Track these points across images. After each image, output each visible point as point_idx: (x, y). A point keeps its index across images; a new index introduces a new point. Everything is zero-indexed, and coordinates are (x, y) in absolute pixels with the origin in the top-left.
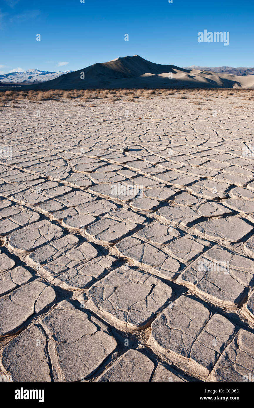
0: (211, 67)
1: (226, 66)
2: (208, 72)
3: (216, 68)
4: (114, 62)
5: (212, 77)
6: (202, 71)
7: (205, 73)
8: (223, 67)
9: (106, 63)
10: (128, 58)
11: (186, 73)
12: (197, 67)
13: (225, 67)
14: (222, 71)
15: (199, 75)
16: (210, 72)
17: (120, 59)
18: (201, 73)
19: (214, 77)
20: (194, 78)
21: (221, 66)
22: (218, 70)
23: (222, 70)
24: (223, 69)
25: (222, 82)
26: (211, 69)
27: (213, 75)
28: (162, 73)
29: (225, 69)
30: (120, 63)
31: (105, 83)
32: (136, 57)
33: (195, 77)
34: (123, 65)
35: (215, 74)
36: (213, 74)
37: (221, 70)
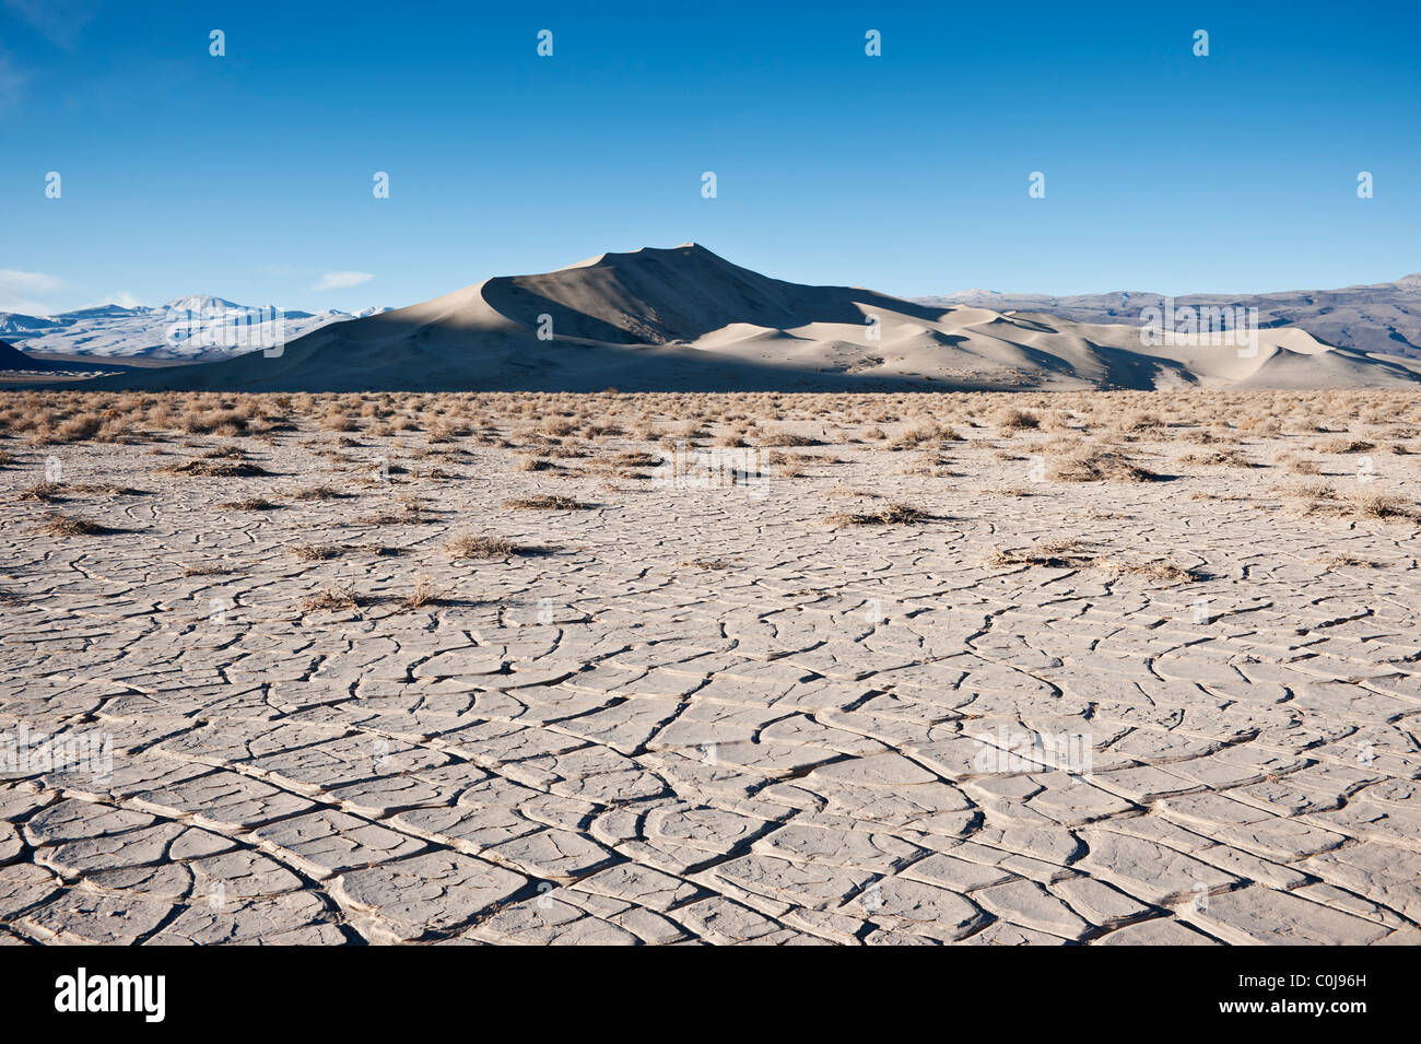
0: (1056, 295)
1: (1130, 289)
2: (1033, 318)
3: (1083, 299)
4: (584, 273)
5: (1049, 343)
6: (1002, 312)
7: (1016, 322)
8: (1113, 295)
9: (543, 279)
10: (648, 257)
11: (925, 325)
12: (988, 294)
13: (1126, 294)
14: (1112, 313)
15: (989, 330)
16: (1044, 319)
17: (609, 259)
18: (999, 321)
19: (1061, 338)
20: (961, 344)
21: (1105, 291)
22: (1093, 309)
23: (1112, 306)
24: (1117, 306)
25: (1104, 363)
26: (1055, 305)
27: (1056, 332)
28: (809, 323)
29: (1124, 306)
30: (611, 278)
31: (532, 367)
32: (686, 253)
33: (966, 339)
34: (622, 287)
35: (1066, 326)
36: (1053, 324)
37: (1103, 308)
